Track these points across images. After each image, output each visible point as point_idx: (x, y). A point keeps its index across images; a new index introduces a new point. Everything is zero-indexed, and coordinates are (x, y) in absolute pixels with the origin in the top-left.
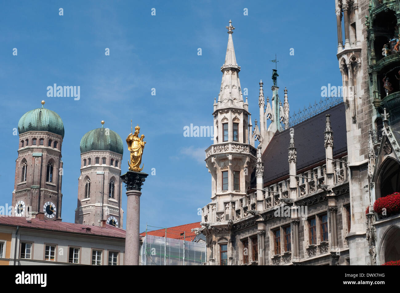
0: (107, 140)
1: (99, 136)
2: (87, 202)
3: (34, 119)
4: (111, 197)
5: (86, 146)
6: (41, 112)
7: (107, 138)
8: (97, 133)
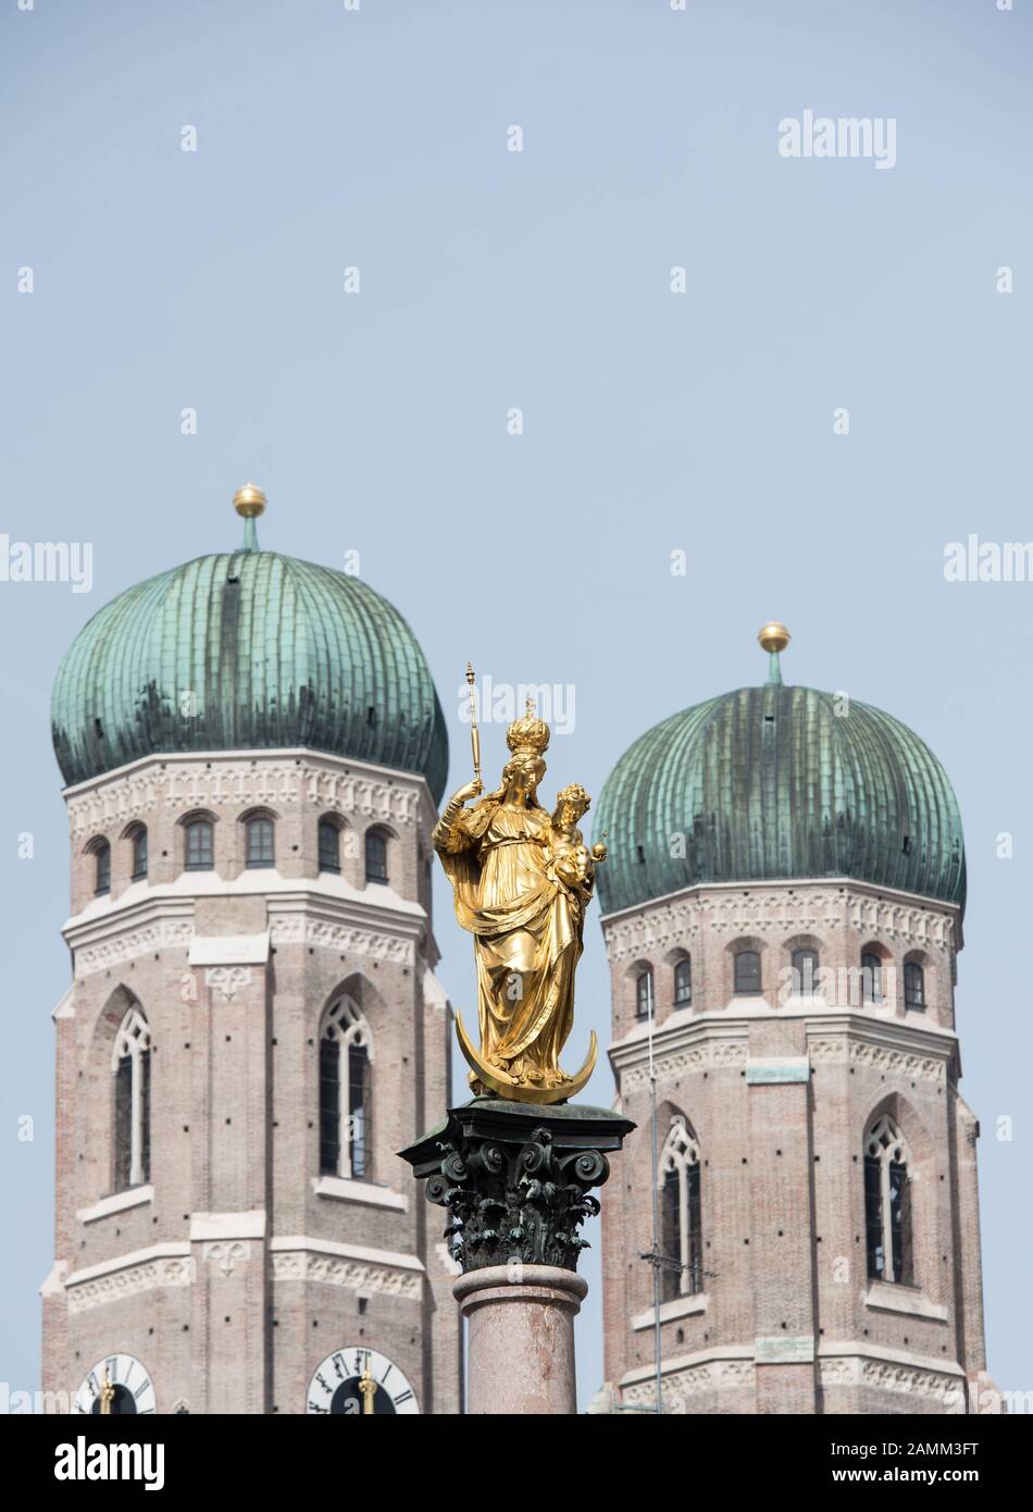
0: (817, 785)
1: (751, 760)
2: (681, 1333)
3: (185, 651)
4: (889, 1274)
5: (640, 849)
6: (233, 581)
7: (817, 771)
8: (729, 730)
